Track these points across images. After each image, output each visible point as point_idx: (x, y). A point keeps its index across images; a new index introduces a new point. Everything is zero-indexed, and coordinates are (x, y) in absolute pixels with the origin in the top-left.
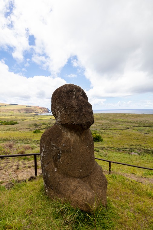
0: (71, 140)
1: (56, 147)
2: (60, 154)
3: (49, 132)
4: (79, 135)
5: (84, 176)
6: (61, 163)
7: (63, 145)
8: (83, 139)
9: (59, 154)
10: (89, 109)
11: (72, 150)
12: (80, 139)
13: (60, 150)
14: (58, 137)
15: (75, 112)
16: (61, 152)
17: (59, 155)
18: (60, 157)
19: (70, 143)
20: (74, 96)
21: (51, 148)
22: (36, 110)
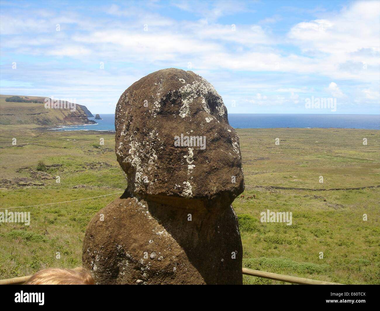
0: (173, 243)
3: (110, 216)
7: (152, 256)
11: (175, 269)
14: (137, 233)
19: (171, 250)
22: (41, 114)
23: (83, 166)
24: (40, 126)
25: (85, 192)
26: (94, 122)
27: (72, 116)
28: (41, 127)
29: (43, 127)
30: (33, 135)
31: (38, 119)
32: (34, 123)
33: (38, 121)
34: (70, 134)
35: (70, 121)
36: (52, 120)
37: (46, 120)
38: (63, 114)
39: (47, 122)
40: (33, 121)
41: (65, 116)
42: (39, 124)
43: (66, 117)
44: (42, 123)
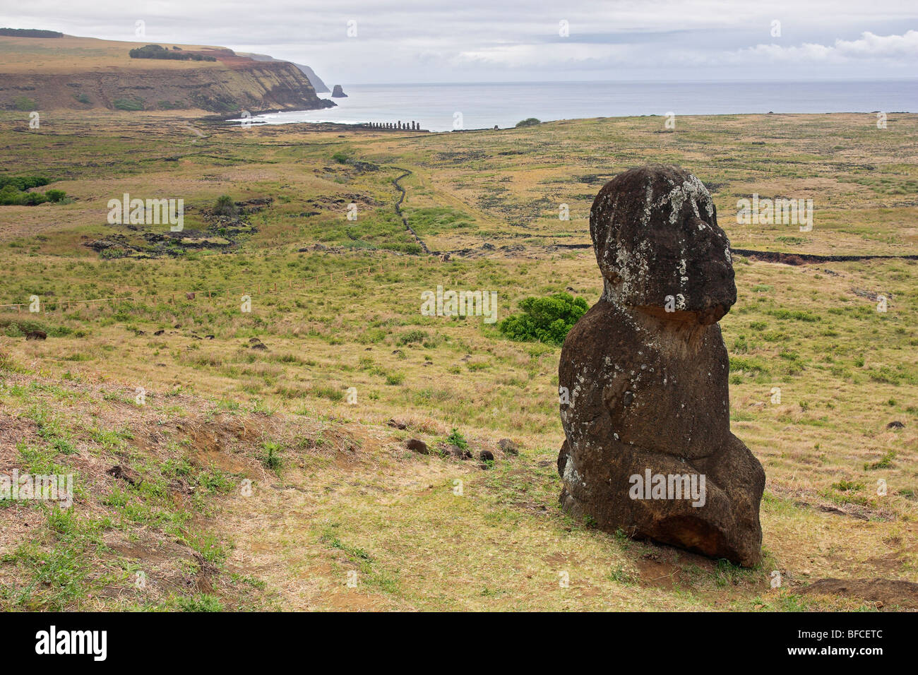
0: (663, 355)
1: (619, 373)
2: (633, 392)
4: (685, 340)
5: (697, 454)
6: (634, 416)
7: (643, 368)
8: (696, 350)
9: (627, 393)
11: (666, 381)
12: (688, 350)
13: (632, 380)
16: (635, 386)
17: (631, 395)
18: (632, 400)
19: (661, 362)
21: (602, 376)
22: (212, 86)
23: (314, 203)
24: (213, 114)
25: (326, 260)
26: (329, 104)
27: (283, 90)
28: (212, 116)
29: (219, 114)
30: (200, 133)
31: (205, 98)
32: (197, 106)
33: (205, 104)
34: (281, 131)
35: (279, 103)
36: (237, 99)
37: (223, 100)
38: (262, 85)
39: (225, 105)
40: (195, 102)
41: (266, 89)
42: (209, 110)
43: (268, 92)
44: (215, 107)
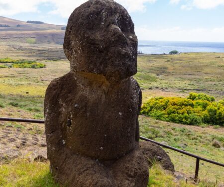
0: (89, 100)
1: (65, 108)
2: (71, 119)
3: (57, 83)
5: (105, 158)
6: (71, 133)
7: (76, 106)
8: (112, 99)
9: (68, 119)
10: (122, 48)
11: (88, 114)
12: (106, 98)
13: (70, 113)
14: (69, 93)
15: (97, 53)
16: (71, 116)
17: (70, 121)
18: (70, 124)
19: (86, 103)
20: (102, 23)
21: (58, 109)
